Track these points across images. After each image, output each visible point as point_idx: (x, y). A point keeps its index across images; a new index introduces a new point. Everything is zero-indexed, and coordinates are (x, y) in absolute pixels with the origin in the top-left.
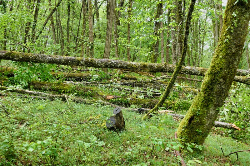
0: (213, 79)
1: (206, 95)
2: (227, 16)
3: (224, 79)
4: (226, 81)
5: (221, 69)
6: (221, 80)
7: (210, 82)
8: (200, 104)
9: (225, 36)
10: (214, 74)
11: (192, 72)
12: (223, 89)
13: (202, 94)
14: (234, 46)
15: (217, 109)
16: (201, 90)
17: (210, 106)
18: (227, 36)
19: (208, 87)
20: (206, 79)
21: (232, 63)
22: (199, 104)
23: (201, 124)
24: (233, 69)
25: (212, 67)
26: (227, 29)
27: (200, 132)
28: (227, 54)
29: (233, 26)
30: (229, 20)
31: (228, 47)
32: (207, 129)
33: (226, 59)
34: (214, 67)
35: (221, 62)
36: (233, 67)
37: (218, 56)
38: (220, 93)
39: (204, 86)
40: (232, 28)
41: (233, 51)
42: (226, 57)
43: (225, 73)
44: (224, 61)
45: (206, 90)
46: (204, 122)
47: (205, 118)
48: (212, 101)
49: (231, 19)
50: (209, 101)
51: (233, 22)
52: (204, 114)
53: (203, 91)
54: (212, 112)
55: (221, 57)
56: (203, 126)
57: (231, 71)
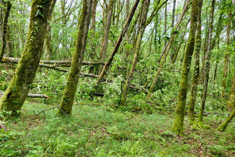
0: (24, 66)
1: (19, 77)
2: (31, 24)
3: (32, 65)
4: (33, 67)
5: (29, 58)
6: (30, 66)
7: (22, 68)
8: (16, 83)
9: (31, 36)
10: (25, 62)
11: (15, 62)
12: (31, 72)
13: (17, 76)
14: (37, 44)
15: (28, 86)
16: (16, 73)
17: (23, 84)
18: (32, 37)
19: (21, 71)
20: (19, 66)
21: (36, 55)
22: (14, 83)
23: (17, 97)
24: (37, 59)
25: (23, 57)
26: (31, 32)
27: (17, 103)
28: (32, 49)
29: (35, 30)
30: (33, 26)
31: (33, 44)
32: (22, 100)
33: (32, 52)
34: (24, 57)
35: (29, 54)
36: (37, 58)
37: (26, 50)
38: (29, 75)
39: (18, 70)
40: (35, 32)
41: (37, 47)
42: (32, 51)
43: (32, 62)
44: (31, 53)
45: (19, 73)
46: (19, 95)
47: (20, 93)
48: (24, 80)
49: (34, 26)
50: (22, 81)
51: (35, 28)
52: (19, 90)
53: (17, 74)
54: (25, 88)
55: (28, 50)
56: (19, 98)
57: (36, 60)
